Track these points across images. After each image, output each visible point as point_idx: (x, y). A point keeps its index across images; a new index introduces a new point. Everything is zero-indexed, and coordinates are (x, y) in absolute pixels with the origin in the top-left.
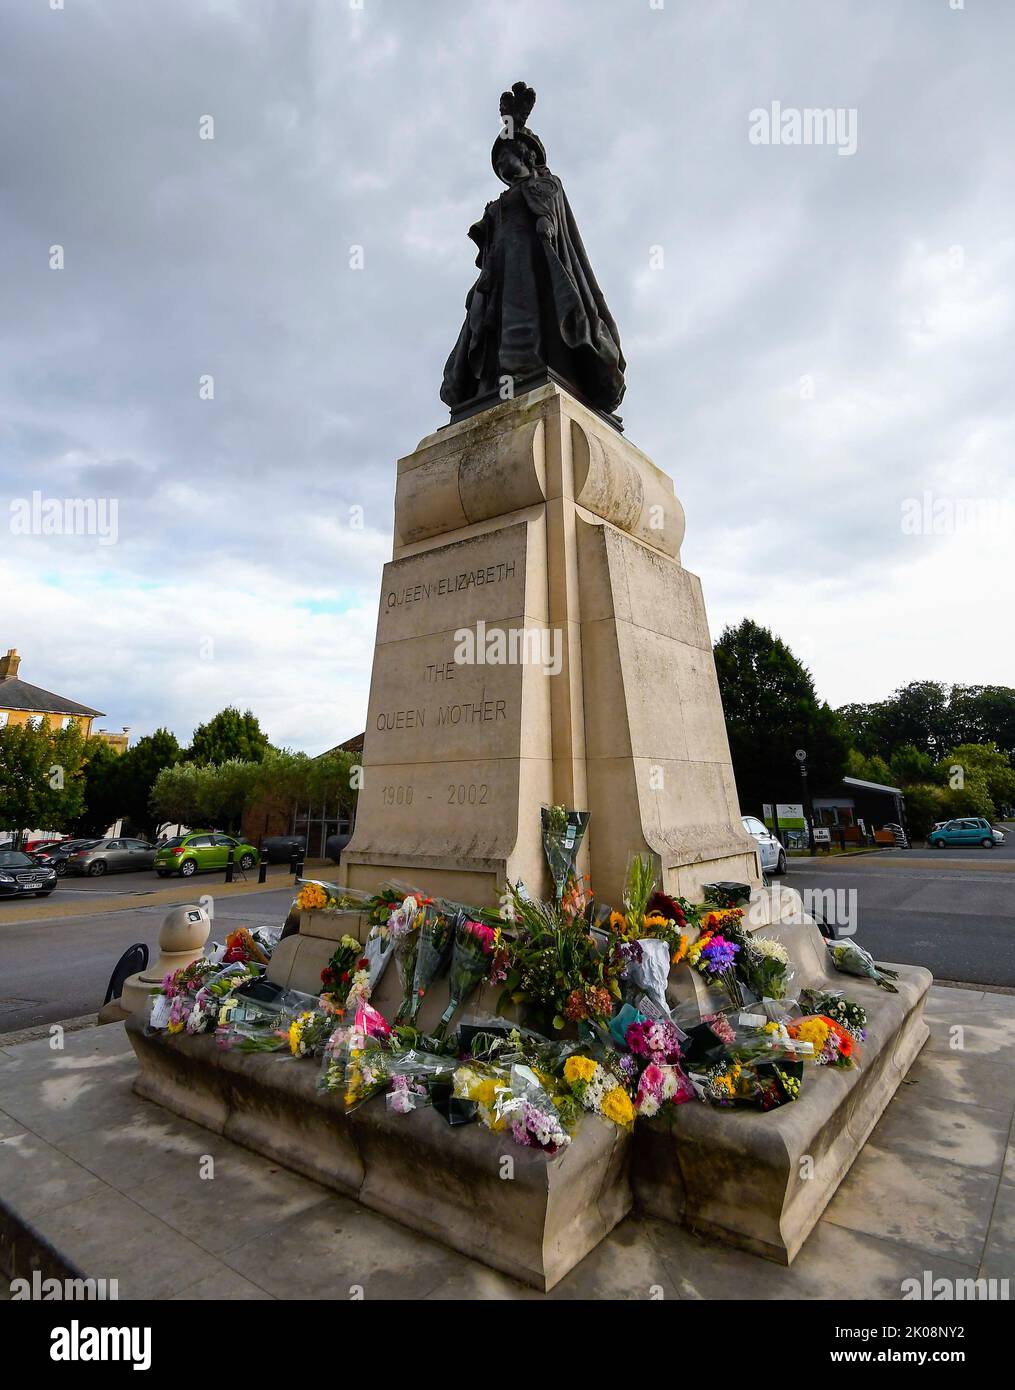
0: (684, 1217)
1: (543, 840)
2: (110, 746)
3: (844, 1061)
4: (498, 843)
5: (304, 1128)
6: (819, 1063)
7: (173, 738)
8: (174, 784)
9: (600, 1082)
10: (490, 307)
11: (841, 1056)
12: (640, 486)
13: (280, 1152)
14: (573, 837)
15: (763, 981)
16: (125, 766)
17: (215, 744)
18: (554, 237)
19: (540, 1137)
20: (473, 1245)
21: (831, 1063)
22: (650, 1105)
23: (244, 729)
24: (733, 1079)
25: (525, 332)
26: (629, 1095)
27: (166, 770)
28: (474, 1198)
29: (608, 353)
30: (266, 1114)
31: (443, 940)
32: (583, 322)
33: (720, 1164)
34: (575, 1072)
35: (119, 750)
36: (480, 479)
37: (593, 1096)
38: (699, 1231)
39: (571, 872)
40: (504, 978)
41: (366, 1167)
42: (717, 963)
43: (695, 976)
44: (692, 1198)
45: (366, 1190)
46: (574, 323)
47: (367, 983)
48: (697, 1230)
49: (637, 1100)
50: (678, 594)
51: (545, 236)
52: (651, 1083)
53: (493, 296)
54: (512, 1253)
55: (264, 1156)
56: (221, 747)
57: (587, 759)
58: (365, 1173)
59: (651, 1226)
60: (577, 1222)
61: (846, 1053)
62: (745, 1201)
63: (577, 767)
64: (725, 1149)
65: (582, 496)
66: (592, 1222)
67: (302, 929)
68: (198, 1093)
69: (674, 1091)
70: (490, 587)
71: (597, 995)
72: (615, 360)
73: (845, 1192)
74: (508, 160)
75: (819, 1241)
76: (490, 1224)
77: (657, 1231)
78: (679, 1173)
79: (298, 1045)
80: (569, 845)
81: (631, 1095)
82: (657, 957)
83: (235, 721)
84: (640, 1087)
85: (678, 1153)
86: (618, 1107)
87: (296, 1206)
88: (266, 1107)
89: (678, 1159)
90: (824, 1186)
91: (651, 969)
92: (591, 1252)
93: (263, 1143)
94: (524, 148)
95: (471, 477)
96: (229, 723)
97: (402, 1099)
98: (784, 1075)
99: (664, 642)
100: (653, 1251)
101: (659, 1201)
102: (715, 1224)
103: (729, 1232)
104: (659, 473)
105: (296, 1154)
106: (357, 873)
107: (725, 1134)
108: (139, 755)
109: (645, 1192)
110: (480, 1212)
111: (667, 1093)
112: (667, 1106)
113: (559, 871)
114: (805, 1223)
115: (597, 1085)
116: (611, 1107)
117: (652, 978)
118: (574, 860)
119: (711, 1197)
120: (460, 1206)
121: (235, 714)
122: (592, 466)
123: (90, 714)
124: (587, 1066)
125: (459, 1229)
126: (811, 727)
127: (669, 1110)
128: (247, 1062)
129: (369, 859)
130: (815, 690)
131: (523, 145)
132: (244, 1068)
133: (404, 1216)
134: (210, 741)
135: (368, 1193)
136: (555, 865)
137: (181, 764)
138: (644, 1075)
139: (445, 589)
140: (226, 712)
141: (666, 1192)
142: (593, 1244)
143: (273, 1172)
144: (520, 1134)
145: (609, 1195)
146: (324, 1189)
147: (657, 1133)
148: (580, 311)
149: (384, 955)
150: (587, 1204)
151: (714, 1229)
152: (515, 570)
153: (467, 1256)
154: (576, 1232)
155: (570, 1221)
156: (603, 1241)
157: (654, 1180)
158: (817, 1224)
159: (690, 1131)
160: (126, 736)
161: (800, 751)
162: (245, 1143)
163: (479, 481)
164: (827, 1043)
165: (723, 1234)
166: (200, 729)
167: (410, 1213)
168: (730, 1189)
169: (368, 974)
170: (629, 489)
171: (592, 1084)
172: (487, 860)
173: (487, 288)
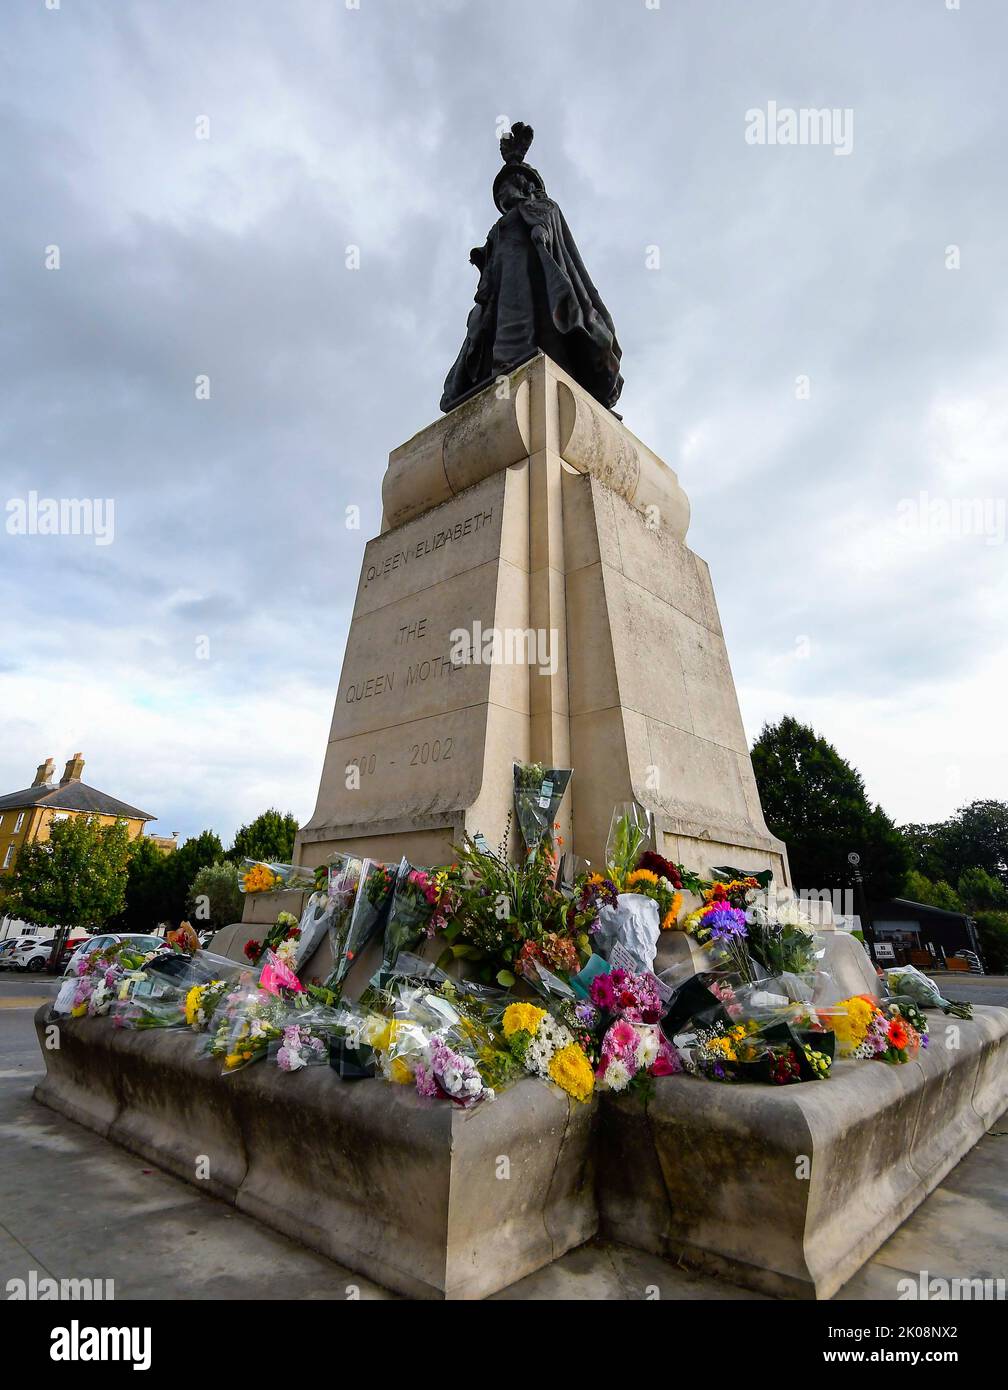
0: (666, 1242)
1: (516, 800)
2: (159, 850)
3: (896, 1053)
4: (459, 798)
5: (188, 1116)
6: (861, 1056)
7: (217, 840)
8: (211, 884)
9: (549, 1036)
10: (487, 312)
11: (892, 1048)
12: (636, 458)
13: (160, 1151)
14: (550, 794)
15: (783, 955)
16: (170, 868)
17: (255, 845)
18: (548, 244)
19: (449, 1081)
20: (359, 1252)
21: (878, 1056)
22: (617, 1075)
23: (284, 831)
24: (733, 1041)
25: (519, 328)
26: (588, 1057)
27: (206, 869)
28: (365, 1184)
29: (600, 335)
30: (154, 1105)
31: (382, 894)
32: (576, 311)
33: (714, 1156)
34: (516, 1022)
35: (167, 852)
36: (463, 444)
37: (538, 1054)
38: (688, 1264)
39: (547, 837)
40: (445, 926)
41: (249, 1159)
42: (720, 929)
43: (692, 945)
44: (678, 1217)
45: (245, 1189)
46: (567, 313)
47: (292, 952)
48: (683, 1262)
49: (599, 1068)
50: (680, 568)
51: (539, 241)
52: (621, 1045)
53: (490, 304)
54: (407, 1262)
55: (144, 1158)
56: (260, 849)
57: (570, 716)
58: (248, 1169)
59: (619, 1256)
60: (507, 1230)
61: (900, 1045)
62: (755, 1214)
63: (557, 722)
64: (719, 1132)
65: (568, 449)
66: (531, 1237)
67: (245, 917)
68: (94, 1093)
69: (651, 1060)
70: (466, 539)
71: (558, 943)
72: (609, 343)
73: (907, 1234)
74: (507, 191)
75: (865, 1283)
76: (384, 1222)
77: (626, 1261)
78: (660, 1176)
79: (196, 1012)
80: (544, 803)
81: (592, 1059)
82: (643, 917)
83: (276, 823)
84: (604, 1049)
85: (657, 1146)
86: (572, 1070)
87: (154, 1205)
88: (153, 1094)
89: (657, 1157)
90: (874, 1220)
91: (634, 930)
92: (525, 1277)
93: (145, 1142)
94: (523, 180)
95: (454, 444)
96: (270, 825)
97: (292, 1055)
98: (808, 1047)
99: (661, 606)
100: (616, 1282)
101: (633, 1222)
102: (711, 1252)
103: (730, 1262)
104: (661, 464)
105: (178, 1152)
106: (309, 851)
107: (720, 1108)
108: (184, 857)
109: (615, 1210)
110: (372, 1206)
111: (643, 1060)
112: (643, 1078)
113: (531, 834)
114: (844, 1257)
115: (544, 1039)
116: (563, 1071)
117: (636, 941)
118: (551, 821)
119: (705, 1212)
120: (351, 1201)
121: (277, 816)
122: (579, 420)
123: (142, 817)
124: (532, 1014)
125: (344, 1231)
126: (864, 830)
127: (642, 1081)
128: (139, 1038)
129: (324, 835)
130: (866, 791)
131: (522, 177)
132: (135, 1046)
133: (283, 1222)
134: (251, 842)
135: (247, 1193)
136: (527, 827)
137: (221, 864)
138: (610, 1034)
139: (423, 551)
140: (268, 814)
141: (643, 1209)
142: (529, 1267)
143: (146, 1172)
144: (425, 1083)
145: (561, 1206)
146: (198, 1191)
147: (627, 1116)
148: (573, 302)
149: (318, 922)
150: (524, 1207)
151: (709, 1258)
152: (492, 518)
153: (351, 1270)
154: (506, 1245)
155: (496, 1225)
156: (546, 1267)
157: (628, 1192)
158: (865, 1266)
159: (672, 1109)
160: (175, 840)
161: (854, 854)
162: (127, 1143)
163: (463, 447)
164: (871, 1028)
165: (721, 1266)
166: (242, 831)
167: (290, 1215)
168: (730, 1195)
169: (297, 944)
170: (623, 456)
171: (537, 1038)
172: (444, 814)
173: (485, 298)
